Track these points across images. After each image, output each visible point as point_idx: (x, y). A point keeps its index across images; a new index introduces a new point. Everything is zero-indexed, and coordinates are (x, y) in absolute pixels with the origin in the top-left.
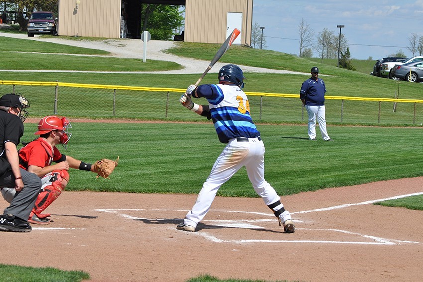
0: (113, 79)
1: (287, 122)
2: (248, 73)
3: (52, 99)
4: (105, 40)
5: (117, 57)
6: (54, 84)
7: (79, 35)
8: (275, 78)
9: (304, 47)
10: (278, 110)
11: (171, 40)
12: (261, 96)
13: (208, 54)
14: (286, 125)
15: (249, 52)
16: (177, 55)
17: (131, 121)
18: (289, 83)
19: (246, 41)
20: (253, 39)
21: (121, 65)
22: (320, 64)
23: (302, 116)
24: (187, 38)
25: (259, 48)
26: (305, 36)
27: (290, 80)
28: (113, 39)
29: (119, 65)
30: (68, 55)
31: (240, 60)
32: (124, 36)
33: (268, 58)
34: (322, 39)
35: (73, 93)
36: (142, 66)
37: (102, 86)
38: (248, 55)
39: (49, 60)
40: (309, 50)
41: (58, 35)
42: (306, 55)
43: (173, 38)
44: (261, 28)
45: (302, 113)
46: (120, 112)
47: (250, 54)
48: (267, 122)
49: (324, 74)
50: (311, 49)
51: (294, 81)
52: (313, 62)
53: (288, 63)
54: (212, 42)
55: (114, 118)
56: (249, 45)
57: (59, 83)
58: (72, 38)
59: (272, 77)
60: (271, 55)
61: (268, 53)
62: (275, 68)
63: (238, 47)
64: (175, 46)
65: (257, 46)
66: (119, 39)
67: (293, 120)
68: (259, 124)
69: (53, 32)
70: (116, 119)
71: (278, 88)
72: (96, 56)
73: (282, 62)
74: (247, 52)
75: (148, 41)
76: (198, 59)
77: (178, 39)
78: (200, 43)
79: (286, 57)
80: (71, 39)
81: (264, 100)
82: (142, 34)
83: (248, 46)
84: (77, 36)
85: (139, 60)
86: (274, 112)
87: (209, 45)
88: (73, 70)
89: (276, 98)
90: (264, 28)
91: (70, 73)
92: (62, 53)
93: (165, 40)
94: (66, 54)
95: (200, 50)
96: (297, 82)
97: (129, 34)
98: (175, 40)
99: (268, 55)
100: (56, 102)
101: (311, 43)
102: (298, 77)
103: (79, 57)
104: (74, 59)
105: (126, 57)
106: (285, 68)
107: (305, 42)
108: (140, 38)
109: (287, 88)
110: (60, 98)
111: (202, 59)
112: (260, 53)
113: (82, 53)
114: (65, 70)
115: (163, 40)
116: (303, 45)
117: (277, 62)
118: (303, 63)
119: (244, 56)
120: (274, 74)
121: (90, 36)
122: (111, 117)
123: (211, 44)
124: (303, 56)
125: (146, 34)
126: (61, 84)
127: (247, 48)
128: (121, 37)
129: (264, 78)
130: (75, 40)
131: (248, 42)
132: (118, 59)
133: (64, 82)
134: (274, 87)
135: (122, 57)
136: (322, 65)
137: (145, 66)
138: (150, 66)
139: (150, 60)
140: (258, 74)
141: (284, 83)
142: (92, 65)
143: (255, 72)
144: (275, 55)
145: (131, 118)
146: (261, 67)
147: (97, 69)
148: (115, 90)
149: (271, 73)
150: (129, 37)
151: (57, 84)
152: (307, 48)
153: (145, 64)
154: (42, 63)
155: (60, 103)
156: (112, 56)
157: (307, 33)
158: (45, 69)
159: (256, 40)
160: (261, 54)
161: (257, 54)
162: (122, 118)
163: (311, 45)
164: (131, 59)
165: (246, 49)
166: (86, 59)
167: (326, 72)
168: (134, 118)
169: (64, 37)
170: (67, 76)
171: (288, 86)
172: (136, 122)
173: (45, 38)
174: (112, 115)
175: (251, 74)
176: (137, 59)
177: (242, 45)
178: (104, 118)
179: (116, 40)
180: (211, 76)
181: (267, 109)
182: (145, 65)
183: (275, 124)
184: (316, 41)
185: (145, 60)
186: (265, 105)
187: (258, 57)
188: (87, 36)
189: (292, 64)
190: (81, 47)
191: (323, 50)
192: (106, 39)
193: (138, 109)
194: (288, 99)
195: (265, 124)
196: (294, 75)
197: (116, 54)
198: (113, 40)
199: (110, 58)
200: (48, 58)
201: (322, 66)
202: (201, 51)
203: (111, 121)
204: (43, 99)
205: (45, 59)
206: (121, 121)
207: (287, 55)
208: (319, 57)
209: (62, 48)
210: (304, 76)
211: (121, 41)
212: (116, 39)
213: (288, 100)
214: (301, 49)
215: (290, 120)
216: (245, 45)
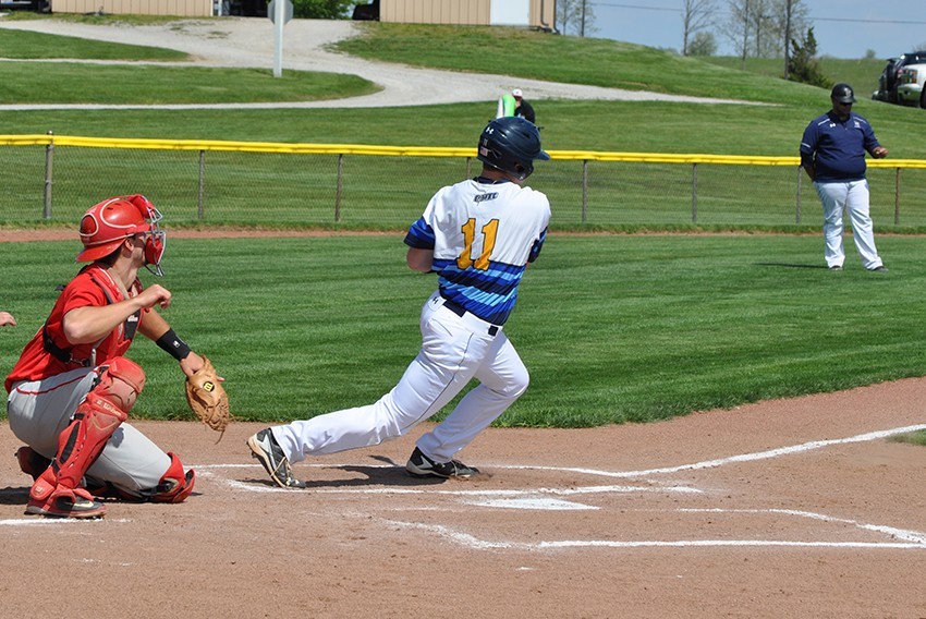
0: (196, 123)
1: (655, 228)
2: (549, 101)
3: (39, 179)
4: (174, 21)
5: (205, 65)
6: (43, 139)
7: (107, 10)
8: (620, 111)
9: (693, 29)
10: (630, 196)
11: (345, 18)
12: (585, 161)
13: (443, 53)
14: (651, 234)
15: (551, 46)
16: (362, 56)
17: (245, 234)
18: (657, 125)
19: (542, 16)
20: (560, 10)
21: (218, 86)
22: (738, 72)
23: (694, 211)
24: (387, 12)
25: (576, 34)
27: (661, 116)
28: (195, 18)
29: (211, 85)
30: (78, 64)
31: (527, 66)
32: (223, 11)
33: (601, 59)
34: (741, 7)
35: (94, 163)
36: (270, 89)
37: (168, 144)
38: (547, 53)
39: (29, 76)
40: (709, 37)
41: (50, 12)
42: (701, 49)
43: (350, 14)
45: (694, 202)
46: (216, 210)
47: (554, 50)
48: (600, 229)
49: (749, 99)
50: (715, 34)
51: (670, 120)
52: (720, 68)
53: (654, 72)
54: (454, 21)
55: (202, 227)
56: (551, 26)
57: (55, 137)
58: (88, 17)
59: (612, 111)
60: (608, 51)
61: (600, 48)
62: (620, 86)
63: (521, 32)
64: (357, 33)
65: (570, 30)
66: (210, 18)
67: (669, 221)
68: (581, 234)
69: (38, 4)
70: (207, 227)
71: (629, 138)
72: (150, 63)
73: (637, 70)
74: (544, 45)
75: (286, 21)
76: (418, 65)
77: (363, 15)
78: (423, 25)
79: (648, 56)
80: (84, 21)
81: (592, 172)
82: (270, 5)
83: (547, 30)
84: (101, 14)
85: (264, 72)
86: (621, 200)
87: (444, 28)
88: (93, 101)
89: (622, 166)
91: (86, 111)
92: (62, 57)
93: (329, 18)
94: (74, 61)
95: (423, 41)
96: (677, 120)
97: (236, 4)
98: (356, 17)
99: (600, 51)
100: (49, 188)
101: (712, 18)
102: (680, 109)
103: (107, 67)
104: (92, 73)
105: (229, 64)
106: (645, 85)
107: (698, 17)
108: (265, 16)
109: (652, 137)
110: (61, 176)
111: (429, 66)
112: (580, 46)
113: (114, 58)
114: (70, 101)
115: (326, 18)
116: (691, 24)
117: (625, 69)
118: (693, 71)
119: (538, 56)
120: (617, 102)
121: (135, 11)
122: (194, 223)
123: (450, 26)
124: (693, 52)
125: (280, 3)
126: (62, 140)
127: (543, 35)
128: (216, 12)
129: (590, 112)
130: (95, 23)
131: (549, 20)
132: (209, 70)
133: (68, 135)
134: (617, 137)
135: (218, 65)
136: (742, 75)
137: (278, 87)
138: (291, 88)
139: (293, 73)
140: (575, 102)
141: (645, 125)
142: (139, 88)
143: (568, 97)
144: (620, 53)
145: (244, 225)
146: (583, 83)
147: (155, 98)
148: (202, 151)
149: (608, 99)
150: (236, 12)
151: (51, 140)
152: (703, 31)
153: (280, 81)
154: (11, 84)
155: (60, 191)
156: (193, 64)
158: (18, 101)
159: (569, 13)
160: (583, 51)
161: (571, 50)
162: (222, 224)
163: (713, 23)
164: (243, 69)
165: (543, 39)
166: (124, 72)
167: (755, 95)
168: (253, 225)
169: (67, 16)
170: (76, 119)
171: (655, 132)
172: (258, 234)
173: (19, 19)
174: (196, 219)
175: (556, 102)
176: (257, 71)
177: (531, 28)
178: (174, 225)
179: (203, 22)
180: (451, 110)
181: (602, 195)
182: (280, 84)
183: (624, 234)
185: (278, 73)
186: (597, 184)
187: (573, 58)
188: (126, 11)
189: (664, 75)
190: (113, 40)
191: (746, 36)
192: (176, 18)
193: (263, 201)
194: (657, 167)
195: (596, 234)
196: (671, 104)
197: (202, 58)
198: (194, 21)
199: (188, 68)
200: (25, 72)
201: (745, 78)
202: (425, 46)
203: (191, 234)
204: (15, 181)
205: (19, 75)
206: (219, 234)
207: (652, 50)
208: (734, 54)
209: (63, 45)
210: (696, 104)
211: (216, 23)
212: (203, 18)
213: (654, 170)
214: (686, 35)
215: (662, 222)
216: (539, 28)
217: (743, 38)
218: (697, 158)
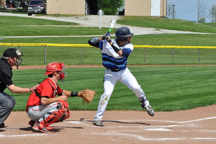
0: (81, 40)
1: (190, 64)
2: (165, 34)
3: (43, 54)
4: (76, 16)
5: (83, 26)
6: (44, 44)
7: (60, 14)
8: (182, 36)
9: (200, 16)
10: (184, 56)
11: (117, 15)
12: (173, 48)
13: (140, 23)
14: (189, 65)
15: (165, 21)
16: (120, 24)
17: (92, 66)
18: (191, 39)
19: (163, 14)
20: (168, 12)
21: (86, 31)
22: (210, 26)
23: (199, 60)
24: (126, 13)
26: (201, 9)
27: (192, 37)
28: (81, 15)
29: (84, 31)
30: (53, 26)
31: (160, 26)
32: (87, 13)
33: (177, 24)
34: (212, 11)
35: (56, 50)
36: (98, 32)
37: (74, 45)
38: (165, 22)
39: (41, 29)
40: (204, 18)
41: (46, 14)
42: (202, 21)
43: (118, 14)
44: (173, 5)
45: (199, 58)
46: (85, 61)
47: (166, 22)
48: (177, 64)
49: (213, 33)
50: (205, 17)
51: (194, 38)
52: (206, 26)
53: (190, 27)
54: (142, 15)
55: (82, 65)
56: (165, 16)
57: (47, 44)
58: (55, 15)
59: (180, 36)
60: (179, 22)
61: (177, 21)
62: (182, 30)
63: (158, 18)
64: (119, 18)
65: (171, 17)
66: (84, 15)
67: (193, 62)
68: (172, 65)
69: (43, 12)
70: (83, 65)
71: (184, 42)
72: (70, 26)
73: (186, 26)
74: (164, 21)
75: (102, 16)
76: (134, 26)
77: (121, 14)
78: (135, 16)
79: (188, 23)
80: (54, 16)
81: (175, 51)
82: (98, 12)
83: (164, 17)
84: (58, 14)
85: (97, 28)
86: (182, 57)
87: (140, 17)
88: (56, 35)
89: (182, 49)
90: (175, 5)
91: (55, 38)
92: (49, 25)
93: (113, 15)
94: (52, 26)
95: (135, 20)
96: (195, 38)
97: (90, 12)
98: (119, 15)
99: (177, 22)
100: (46, 56)
101: (205, 14)
102: (196, 35)
103: (60, 27)
104: (56, 28)
105: (89, 26)
106: (188, 30)
107: (201, 13)
108: (97, 15)
109: (189, 42)
110: (49, 53)
111: (136, 26)
112: (172, 21)
113: (61, 25)
114: (51, 35)
115: (112, 15)
116: (199, 15)
117: (183, 26)
118: (199, 26)
119: (162, 23)
120: (181, 34)
121: (66, 14)
122: (80, 64)
123: (141, 16)
124: (200, 22)
125: (101, 11)
126: (48, 44)
128: (86, 14)
129: (175, 37)
130: (57, 17)
131: (165, 15)
132: (84, 27)
133: (50, 43)
134: (181, 42)
135: (86, 26)
136: (211, 27)
137: (100, 31)
138: (103, 32)
139: (104, 28)
140: (171, 34)
141: (188, 39)
142: (67, 32)
143: (169, 33)
144: (182, 22)
145: (92, 64)
146: (173, 30)
147: (71, 34)
148: (82, 47)
149: (179, 33)
150: (90, 14)
151: (46, 45)
152: (203, 17)
153: (101, 30)
154: (37, 31)
155: (48, 56)
156: (80, 26)
157: (202, 7)
158: (38, 35)
159: (170, 13)
160: (173, 22)
161: (170, 22)
162: (87, 64)
163: (205, 15)
164: (92, 27)
165: (163, 19)
166: (64, 28)
167: (214, 32)
168: (94, 64)
169: (50, 15)
170: (52, 39)
171: (190, 41)
172: (95, 66)
173: (39, 16)
174: (80, 63)
175: (167, 34)
176: (95, 28)
177: (161, 17)
178: (75, 64)
179: (83, 16)
180: (141, 36)
181: (177, 56)
182: (101, 31)
183: (182, 65)
184: (208, 12)
185: (100, 28)
186: (176, 54)
187: (171, 24)
188: (64, 14)
189: (192, 27)
190: (61, 21)
191: (213, 18)
192: (76, 15)
193: (97, 58)
194: (190, 49)
195: (176, 65)
196: (194, 34)
197: (82, 25)
198: (81, 16)
199: (79, 27)
200: (40, 28)
201: (212, 28)
202: (135, 21)
203: (79, 66)
204: (38, 54)
205: (39, 29)
206: (86, 66)
207: (189, 22)
208: (210, 22)
209: (49, 22)
210: (200, 34)
211: (86, 16)
212: (83, 15)
213: (190, 50)
214: (198, 18)
215: (191, 62)
216: (162, 17)
217: (212, 18)
218: (200, 47)
